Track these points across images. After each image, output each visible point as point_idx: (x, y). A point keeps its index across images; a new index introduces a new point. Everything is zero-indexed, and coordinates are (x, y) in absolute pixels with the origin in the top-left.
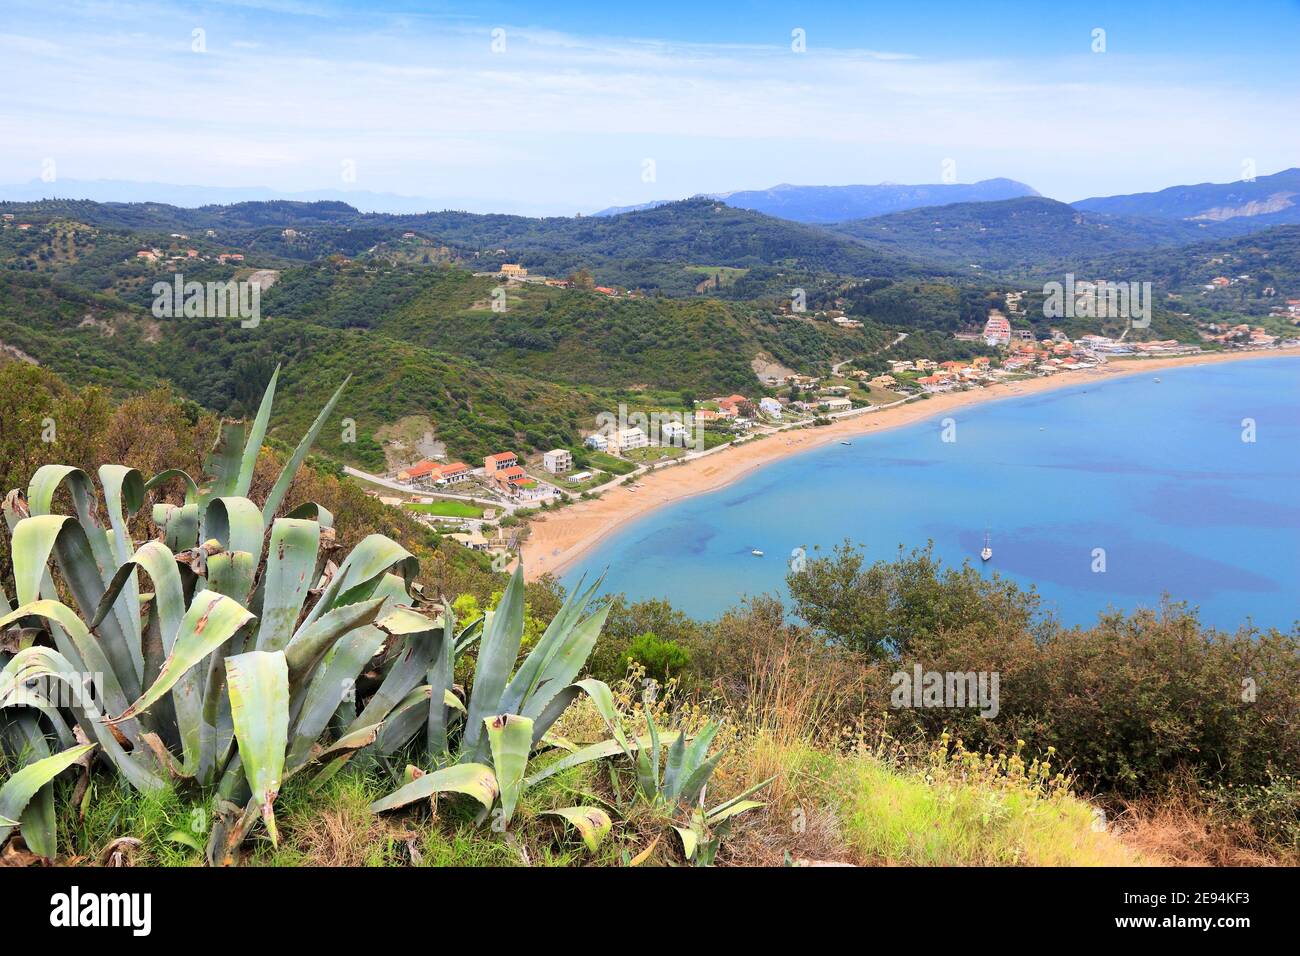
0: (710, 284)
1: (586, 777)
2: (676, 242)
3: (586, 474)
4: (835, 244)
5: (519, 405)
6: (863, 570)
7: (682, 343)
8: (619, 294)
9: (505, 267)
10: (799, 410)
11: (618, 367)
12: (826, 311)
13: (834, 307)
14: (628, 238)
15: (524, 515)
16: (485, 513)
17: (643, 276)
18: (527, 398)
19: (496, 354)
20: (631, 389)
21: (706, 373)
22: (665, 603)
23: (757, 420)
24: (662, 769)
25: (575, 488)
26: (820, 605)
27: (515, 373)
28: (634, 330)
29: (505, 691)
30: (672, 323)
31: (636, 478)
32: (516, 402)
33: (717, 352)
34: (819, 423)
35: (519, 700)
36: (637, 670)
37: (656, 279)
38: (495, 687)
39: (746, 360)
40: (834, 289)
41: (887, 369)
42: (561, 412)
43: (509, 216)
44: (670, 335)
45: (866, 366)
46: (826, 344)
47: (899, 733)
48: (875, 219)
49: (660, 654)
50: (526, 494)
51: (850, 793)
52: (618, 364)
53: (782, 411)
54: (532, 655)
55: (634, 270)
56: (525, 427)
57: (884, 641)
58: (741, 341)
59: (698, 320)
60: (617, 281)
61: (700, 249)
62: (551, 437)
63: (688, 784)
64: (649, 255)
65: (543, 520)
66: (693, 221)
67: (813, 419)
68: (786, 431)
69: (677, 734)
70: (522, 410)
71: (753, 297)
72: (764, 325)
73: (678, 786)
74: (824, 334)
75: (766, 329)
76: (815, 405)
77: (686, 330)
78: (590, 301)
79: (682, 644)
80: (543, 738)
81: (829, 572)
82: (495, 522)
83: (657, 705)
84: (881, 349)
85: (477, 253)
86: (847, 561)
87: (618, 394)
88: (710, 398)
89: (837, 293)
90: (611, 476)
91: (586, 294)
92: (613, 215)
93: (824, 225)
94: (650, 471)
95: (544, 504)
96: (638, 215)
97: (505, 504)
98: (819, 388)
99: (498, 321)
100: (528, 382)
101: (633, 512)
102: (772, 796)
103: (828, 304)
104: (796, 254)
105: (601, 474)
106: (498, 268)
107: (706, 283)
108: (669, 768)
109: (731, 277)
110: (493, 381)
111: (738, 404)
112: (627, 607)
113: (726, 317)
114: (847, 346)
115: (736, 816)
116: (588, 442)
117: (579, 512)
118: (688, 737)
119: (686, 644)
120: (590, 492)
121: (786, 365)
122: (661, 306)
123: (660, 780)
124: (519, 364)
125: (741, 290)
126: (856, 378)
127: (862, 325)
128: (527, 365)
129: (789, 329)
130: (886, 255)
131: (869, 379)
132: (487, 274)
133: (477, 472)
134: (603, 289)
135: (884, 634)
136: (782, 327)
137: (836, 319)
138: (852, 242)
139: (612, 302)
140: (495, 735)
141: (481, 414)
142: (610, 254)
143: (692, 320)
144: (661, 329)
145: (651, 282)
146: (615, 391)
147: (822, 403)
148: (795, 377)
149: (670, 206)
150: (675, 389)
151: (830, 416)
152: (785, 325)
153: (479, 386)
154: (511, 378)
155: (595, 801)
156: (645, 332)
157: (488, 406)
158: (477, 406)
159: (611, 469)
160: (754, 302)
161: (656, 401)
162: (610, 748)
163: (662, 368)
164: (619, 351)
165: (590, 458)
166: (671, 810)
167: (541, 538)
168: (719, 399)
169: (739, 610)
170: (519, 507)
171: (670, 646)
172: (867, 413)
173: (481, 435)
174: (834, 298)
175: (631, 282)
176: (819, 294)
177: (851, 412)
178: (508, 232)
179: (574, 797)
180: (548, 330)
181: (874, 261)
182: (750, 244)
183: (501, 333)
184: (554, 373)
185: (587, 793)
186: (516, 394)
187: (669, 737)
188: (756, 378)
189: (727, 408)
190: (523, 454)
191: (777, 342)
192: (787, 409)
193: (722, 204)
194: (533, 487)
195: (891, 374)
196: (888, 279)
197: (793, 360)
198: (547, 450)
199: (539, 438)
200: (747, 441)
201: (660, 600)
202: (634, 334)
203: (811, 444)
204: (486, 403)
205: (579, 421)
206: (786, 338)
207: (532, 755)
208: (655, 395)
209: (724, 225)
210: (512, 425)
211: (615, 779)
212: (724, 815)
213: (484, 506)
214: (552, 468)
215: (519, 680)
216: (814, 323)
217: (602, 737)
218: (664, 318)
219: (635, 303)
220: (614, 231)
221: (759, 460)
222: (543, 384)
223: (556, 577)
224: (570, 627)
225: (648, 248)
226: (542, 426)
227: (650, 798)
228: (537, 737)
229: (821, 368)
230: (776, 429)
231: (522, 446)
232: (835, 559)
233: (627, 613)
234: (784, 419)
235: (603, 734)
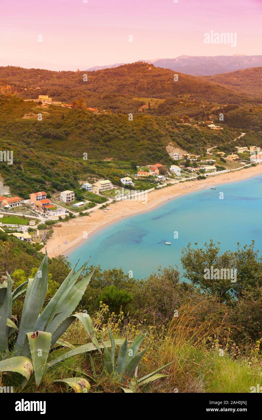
0: (146, 107)
1: (78, 362)
2: (129, 85)
3: (82, 203)
4: (209, 87)
5: (48, 168)
6: (219, 255)
7: (131, 137)
8: (99, 112)
9: (40, 97)
10: (190, 172)
11: (98, 149)
12: (204, 121)
13: (208, 119)
14: (104, 83)
15: (50, 224)
16: (30, 223)
17: (112, 102)
18: (52, 164)
19: (36, 142)
20: (105, 160)
21: (143, 152)
22: (120, 270)
23: (169, 176)
24: (116, 357)
25: (76, 210)
26: (198, 272)
27: (46, 151)
28: (106, 130)
29: (38, 319)
30: (126, 127)
31: (107, 205)
32: (46, 166)
33: (149, 142)
34: (200, 178)
35: (45, 323)
36: (104, 308)
37: (118, 104)
38: (33, 317)
39: (164, 146)
40: (208, 110)
41: (235, 151)
42: (69, 171)
43: (42, 70)
44: (125, 133)
45: (224, 149)
46: (204, 138)
47: (237, 338)
48: (230, 74)
49: (117, 296)
50: (51, 213)
51: (210, 370)
52: (98, 147)
53: (181, 172)
54: (52, 300)
55: (107, 99)
56: (51, 179)
57: (230, 291)
58: (161, 136)
59: (139, 126)
60: (98, 105)
61: (141, 89)
62: (64, 184)
63: (129, 365)
64: (114, 91)
65: (60, 226)
66: (137, 74)
67: (197, 176)
68: (182, 182)
69: (124, 340)
70: (49, 170)
71: (167, 114)
72: (172, 128)
73: (124, 366)
74: (203, 133)
75: (174, 130)
76: (198, 169)
77: (133, 130)
78: (84, 115)
79: (129, 291)
80: (57, 342)
81: (202, 256)
82: (35, 227)
83: (114, 325)
84: (232, 141)
85: (26, 89)
86: (211, 251)
87: (98, 163)
88: (145, 165)
89: (210, 112)
90: (94, 204)
91: (82, 111)
92: (96, 70)
93: (204, 77)
94: (114, 202)
95: (60, 218)
96: (108, 71)
97: (40, 218)
98: (200, 160)
99: (37, 125)
100: (52, 156)
101: (105, 223)
102: (171, 372)
103: (205, 118)
104: (189, 92)
105: (90, 203)
106: (37, 97)
107: (144, 106)
108: (119, 358)
109: (156, 104)
110: (34, 155)
111: (159, 168)
112: (101, 272)
113: (153, 124)
114: (215, 139)
115: (153, 381)
116: (83, 187)
117: (78, 222)
118: (129, 341)
119: (131, 291)
120: (84, 212)
121: (184, 149)
122: (120, 118)
123: (115, 363)
124: (48, 147)
125: (161, 110)
126: (219, 155)
127: (222, 129)
128: (52, 147)
129: (185, 130)
130: (236, 92)
131: (225, 156)
132: (31, 100)
133: (26, 202)
134: (91, 109)
135: (230, 288)
136: (182, 129)
137: (209, 126)
138: (218, 86)
139: (95, 116)
140: (32, 341)
141: (28, 172)
142: (95, 91)
143: (136, 126)
144: (120, 130)
145: (115, 106)
146: (97, 161)
147: (201, 168)
148: (188, 155)
149: (125, 66)
150: (127, 160)
151: (205, 175)
152: (184, 128)
153: (27, 157)
154: (44, 154)
155: (82, 374)
156: (112, 131)
157: (32, 168)
158: (26, 168)
159: (95, 200)
160: (168, 116)
161: (118, 167)
162: (91, 347)
163: (120, 150)
164: (99, 141)
165: (84, 195)
166: (120, 379)
167: (59, 235)
168: (149, 166)
169: (157, 275)
170: (48, 219)
171: (123, 292)
172: (224, 173)
173: (28, 183)
174: (208, 114)
175: (105, 105)
176: (201, 113)
177: (216, 173)
178: (42, 78)
179: (71, 373)
180: (62, 129)
181: (229, 96)
182: (166, 86)
183: (39, 131)
184: (66, 152)
185: (78, 370)
186: (46, 162)
187: (119, 342)
188: (168, 155)
189: (153, 171)
190: (50, 193)
191: (179, 137)
192: (183, 171)
193: (152, 65)
194: (54, 209)
195: (237, 154)
196: (236, 105)
197: (187, 146)
198: (62, 190)
199: (58, 185)
200: (163, 187)
201: (118, 269)
202: (106, 132)
203: (195, 189)
204: (31, 167)
205: (79, 176)
206: (184, 135)
207: (51, 351)
208: (117, 163)
209: (153, 77)
210: (44, 178)
211: (92, 363)
212: (147, 381)
213: (30, 219)
214: (65, 200)
215: (45, 313)
216: (197, 127)
217: (87, 341)
218: (122, 124)
219: (107, 116)
220: (96, 79)
221: (170, 197)
222: (60, 157)
223: (66, 257)
224: (71, 286)
225: (114, 88)
226: (60, 178)
227: (110, 373)
228: (53, 342)
229: (201, 150)
230: (178, 181)
231: (50, 188)
232: (205, 249)
233: (102, 275)
234: (182, 176)
235: (87, 340)
